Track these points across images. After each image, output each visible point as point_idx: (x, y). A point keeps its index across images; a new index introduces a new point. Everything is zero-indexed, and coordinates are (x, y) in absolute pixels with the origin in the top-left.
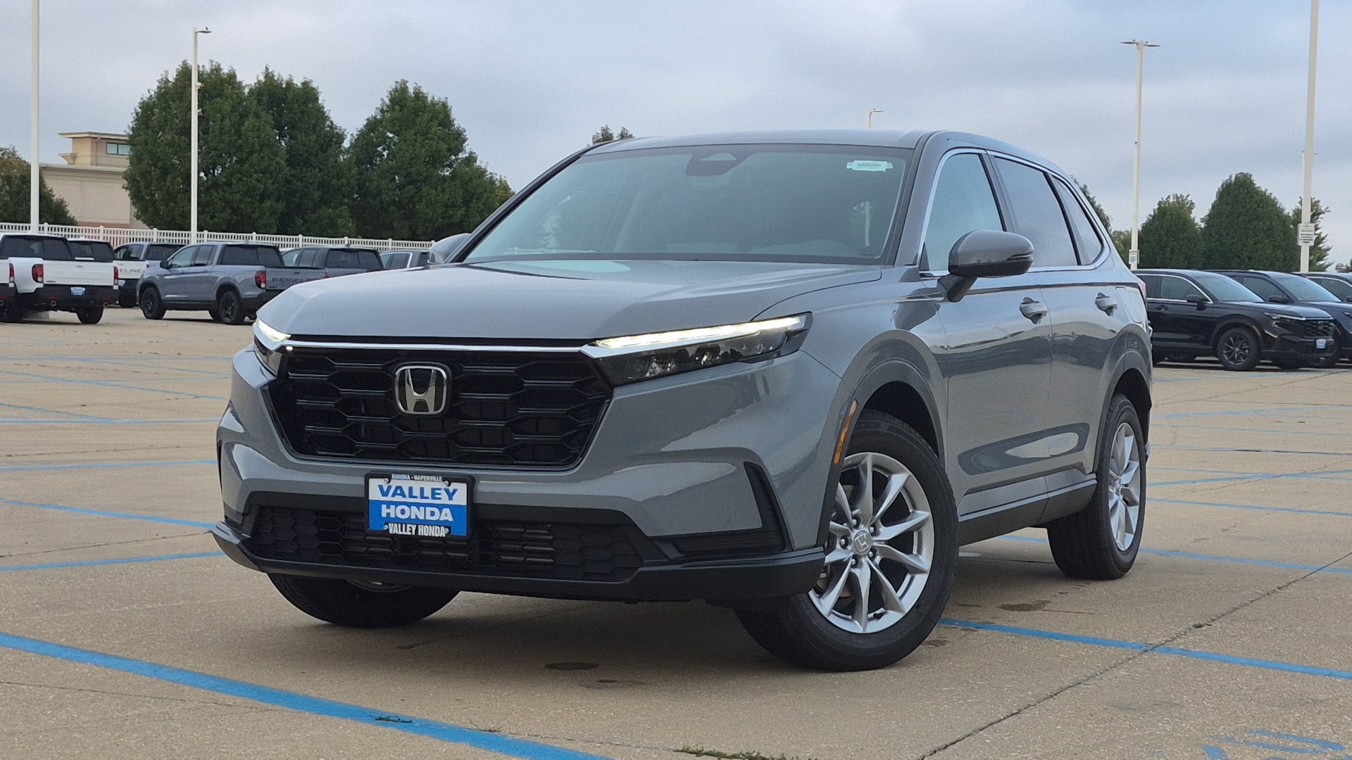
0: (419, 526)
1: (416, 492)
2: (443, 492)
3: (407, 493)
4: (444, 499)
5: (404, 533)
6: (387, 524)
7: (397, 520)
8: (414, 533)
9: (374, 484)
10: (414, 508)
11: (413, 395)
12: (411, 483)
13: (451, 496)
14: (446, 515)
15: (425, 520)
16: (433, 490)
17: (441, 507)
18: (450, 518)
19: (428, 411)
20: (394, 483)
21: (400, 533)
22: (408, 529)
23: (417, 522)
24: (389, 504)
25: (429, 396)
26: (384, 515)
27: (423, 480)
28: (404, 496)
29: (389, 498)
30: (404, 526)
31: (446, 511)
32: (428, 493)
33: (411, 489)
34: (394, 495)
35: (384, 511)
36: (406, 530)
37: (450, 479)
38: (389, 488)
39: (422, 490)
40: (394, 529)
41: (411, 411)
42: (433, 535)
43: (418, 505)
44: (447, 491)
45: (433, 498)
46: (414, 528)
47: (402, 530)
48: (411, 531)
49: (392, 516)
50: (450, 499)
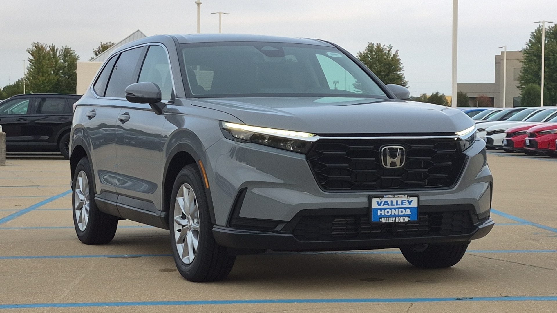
0: (396, 218)
1: (394, 203)
2: (407, 202)
3: (390, 203)
4: (407, 205)
5: (389, 222)
6: (381, 218)
7: (385, 216)
8: (394, 221)
9: (374, 200)
10: (393, 210)
11: (389, 160)
12: (392, 199)
13: (410, 203)
14: (408, 212)
15: (398, 215)
16: (402, 201)
17: (405, 209)
18: (410, 213)
19: (396, 166)
20: (384, 200)
21: (387, 222)
22: (391, 220)
23: (395, 216)
24: (381, 209)
25: (397, 160)
26: (379, 214)
27: (398, 197)
28: (388, 205)
29: (381, 207)
30: (389, 218)
31: (408, 210)
32: (400, 203)
33: (392, 202)
34: (384, 205)
35: (379, 212)
36: (390, 220)
37: (410, 196)
38: (382, 202)
39: (397, 202)
40: (384, 220)
41: (388, 167)
42: (403, 221)
43: (395, 209)
44: (408, 201)
45: (402, 204)
46: (394, 219)
47: (388, 220)
48: (393, 221)
49: (383, 214)
50: (410, 204)
